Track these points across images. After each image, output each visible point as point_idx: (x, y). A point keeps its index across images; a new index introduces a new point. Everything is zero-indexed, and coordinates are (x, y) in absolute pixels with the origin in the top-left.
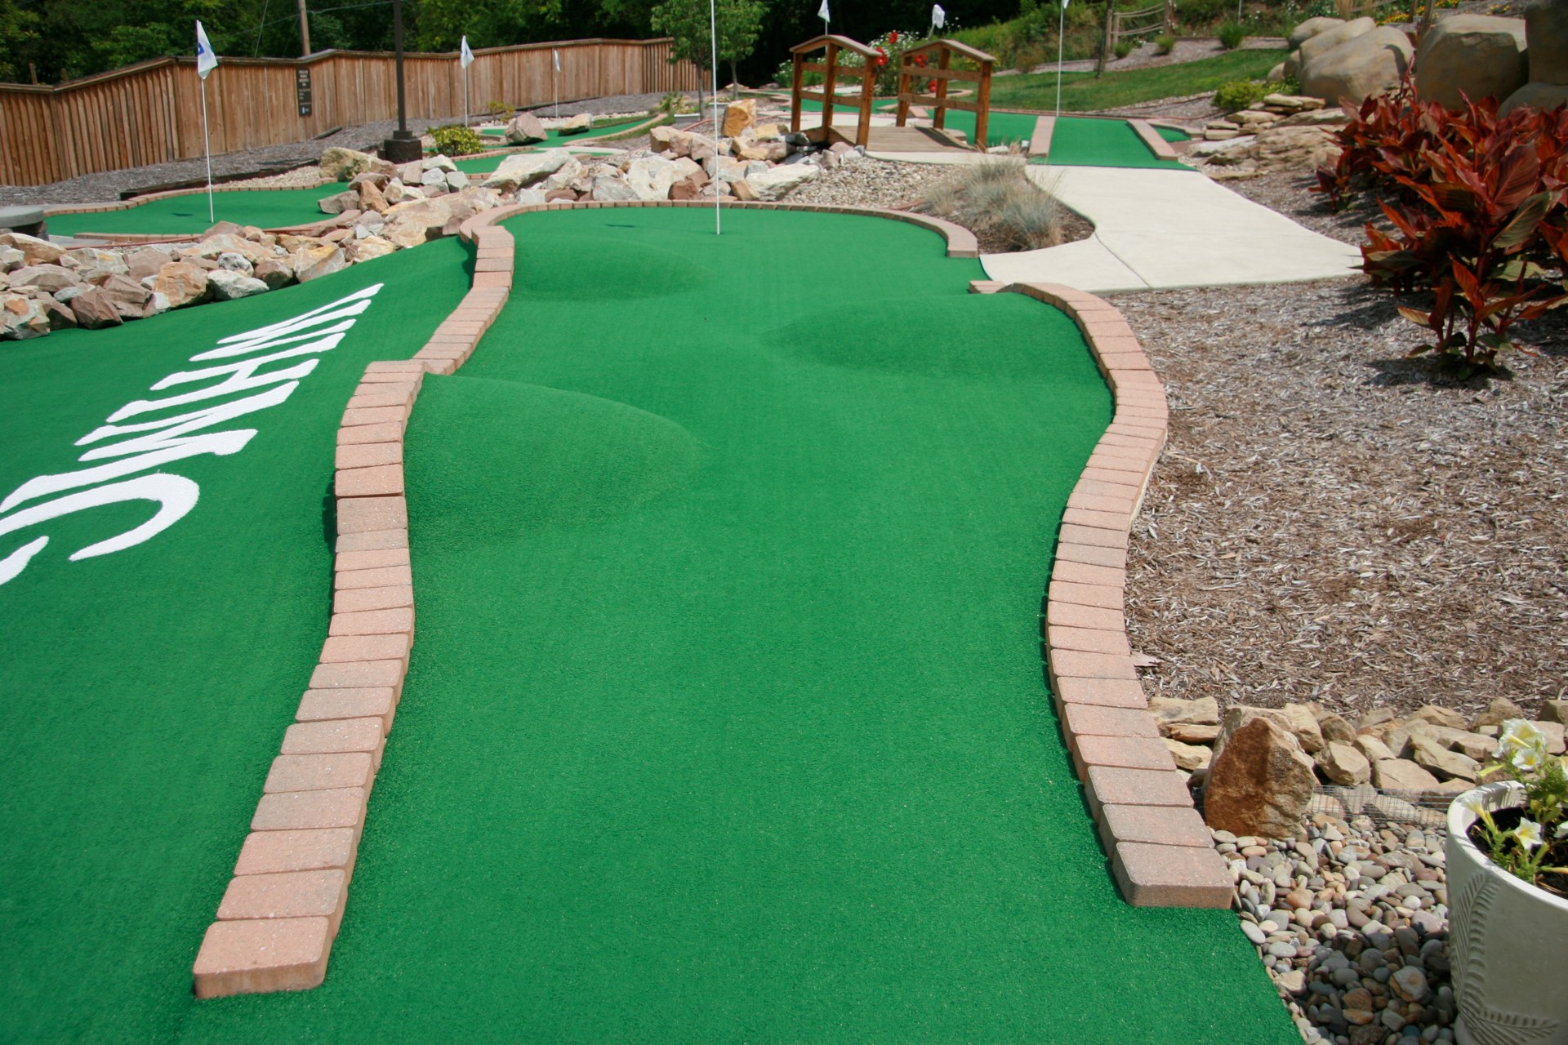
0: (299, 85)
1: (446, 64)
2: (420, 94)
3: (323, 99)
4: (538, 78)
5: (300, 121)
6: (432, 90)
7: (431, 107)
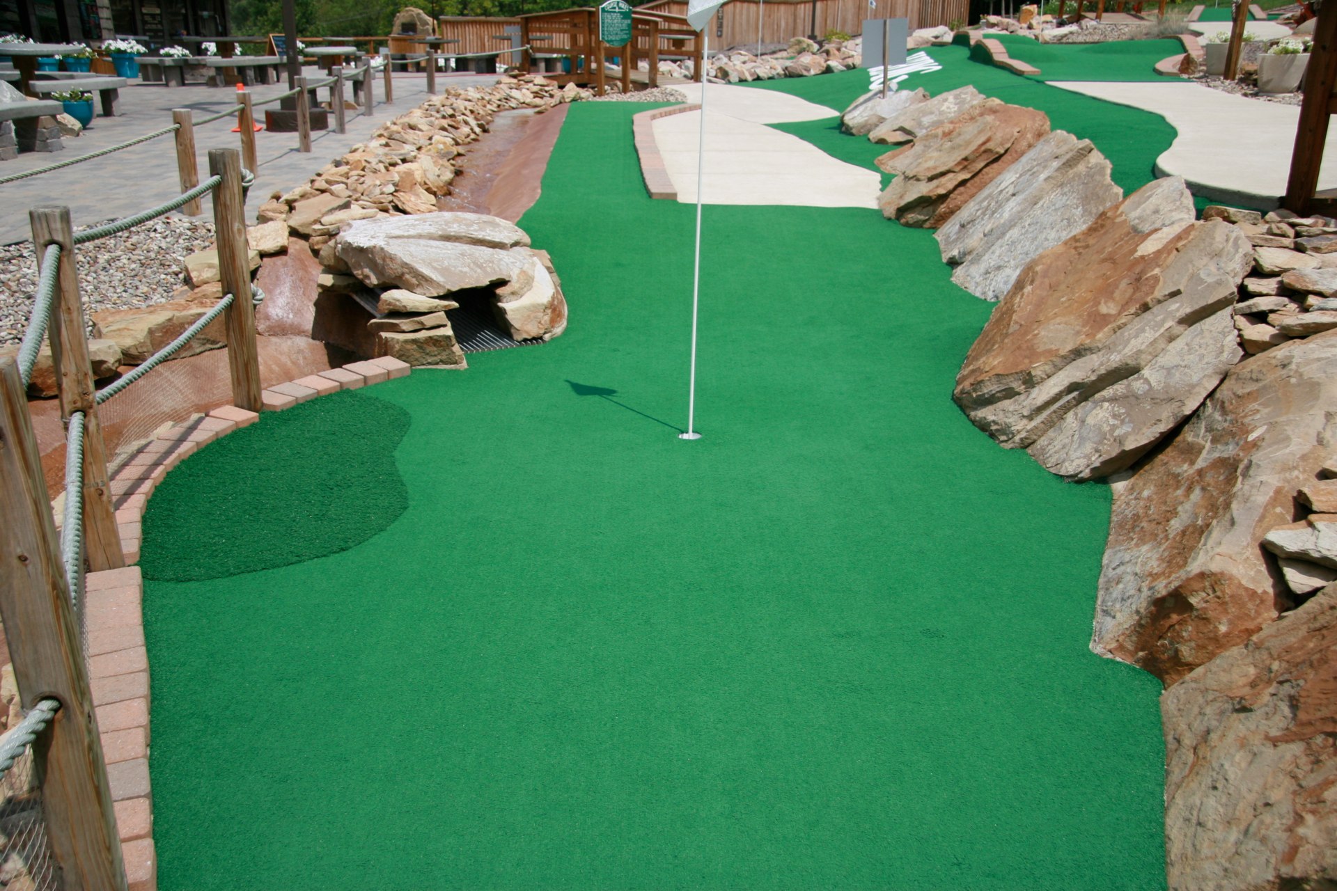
0: (718, 17)
1: (792, 7)
2: (776, 27)
3: (727, 26)
4: (849, 17)
5: (717, 39)
6: (783, 24)
7: (782, 35)
